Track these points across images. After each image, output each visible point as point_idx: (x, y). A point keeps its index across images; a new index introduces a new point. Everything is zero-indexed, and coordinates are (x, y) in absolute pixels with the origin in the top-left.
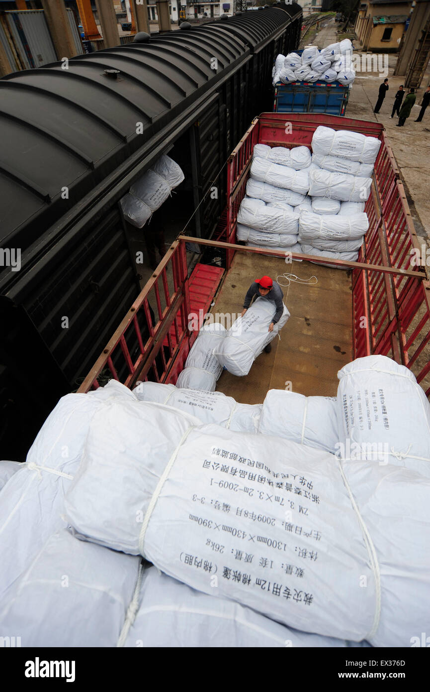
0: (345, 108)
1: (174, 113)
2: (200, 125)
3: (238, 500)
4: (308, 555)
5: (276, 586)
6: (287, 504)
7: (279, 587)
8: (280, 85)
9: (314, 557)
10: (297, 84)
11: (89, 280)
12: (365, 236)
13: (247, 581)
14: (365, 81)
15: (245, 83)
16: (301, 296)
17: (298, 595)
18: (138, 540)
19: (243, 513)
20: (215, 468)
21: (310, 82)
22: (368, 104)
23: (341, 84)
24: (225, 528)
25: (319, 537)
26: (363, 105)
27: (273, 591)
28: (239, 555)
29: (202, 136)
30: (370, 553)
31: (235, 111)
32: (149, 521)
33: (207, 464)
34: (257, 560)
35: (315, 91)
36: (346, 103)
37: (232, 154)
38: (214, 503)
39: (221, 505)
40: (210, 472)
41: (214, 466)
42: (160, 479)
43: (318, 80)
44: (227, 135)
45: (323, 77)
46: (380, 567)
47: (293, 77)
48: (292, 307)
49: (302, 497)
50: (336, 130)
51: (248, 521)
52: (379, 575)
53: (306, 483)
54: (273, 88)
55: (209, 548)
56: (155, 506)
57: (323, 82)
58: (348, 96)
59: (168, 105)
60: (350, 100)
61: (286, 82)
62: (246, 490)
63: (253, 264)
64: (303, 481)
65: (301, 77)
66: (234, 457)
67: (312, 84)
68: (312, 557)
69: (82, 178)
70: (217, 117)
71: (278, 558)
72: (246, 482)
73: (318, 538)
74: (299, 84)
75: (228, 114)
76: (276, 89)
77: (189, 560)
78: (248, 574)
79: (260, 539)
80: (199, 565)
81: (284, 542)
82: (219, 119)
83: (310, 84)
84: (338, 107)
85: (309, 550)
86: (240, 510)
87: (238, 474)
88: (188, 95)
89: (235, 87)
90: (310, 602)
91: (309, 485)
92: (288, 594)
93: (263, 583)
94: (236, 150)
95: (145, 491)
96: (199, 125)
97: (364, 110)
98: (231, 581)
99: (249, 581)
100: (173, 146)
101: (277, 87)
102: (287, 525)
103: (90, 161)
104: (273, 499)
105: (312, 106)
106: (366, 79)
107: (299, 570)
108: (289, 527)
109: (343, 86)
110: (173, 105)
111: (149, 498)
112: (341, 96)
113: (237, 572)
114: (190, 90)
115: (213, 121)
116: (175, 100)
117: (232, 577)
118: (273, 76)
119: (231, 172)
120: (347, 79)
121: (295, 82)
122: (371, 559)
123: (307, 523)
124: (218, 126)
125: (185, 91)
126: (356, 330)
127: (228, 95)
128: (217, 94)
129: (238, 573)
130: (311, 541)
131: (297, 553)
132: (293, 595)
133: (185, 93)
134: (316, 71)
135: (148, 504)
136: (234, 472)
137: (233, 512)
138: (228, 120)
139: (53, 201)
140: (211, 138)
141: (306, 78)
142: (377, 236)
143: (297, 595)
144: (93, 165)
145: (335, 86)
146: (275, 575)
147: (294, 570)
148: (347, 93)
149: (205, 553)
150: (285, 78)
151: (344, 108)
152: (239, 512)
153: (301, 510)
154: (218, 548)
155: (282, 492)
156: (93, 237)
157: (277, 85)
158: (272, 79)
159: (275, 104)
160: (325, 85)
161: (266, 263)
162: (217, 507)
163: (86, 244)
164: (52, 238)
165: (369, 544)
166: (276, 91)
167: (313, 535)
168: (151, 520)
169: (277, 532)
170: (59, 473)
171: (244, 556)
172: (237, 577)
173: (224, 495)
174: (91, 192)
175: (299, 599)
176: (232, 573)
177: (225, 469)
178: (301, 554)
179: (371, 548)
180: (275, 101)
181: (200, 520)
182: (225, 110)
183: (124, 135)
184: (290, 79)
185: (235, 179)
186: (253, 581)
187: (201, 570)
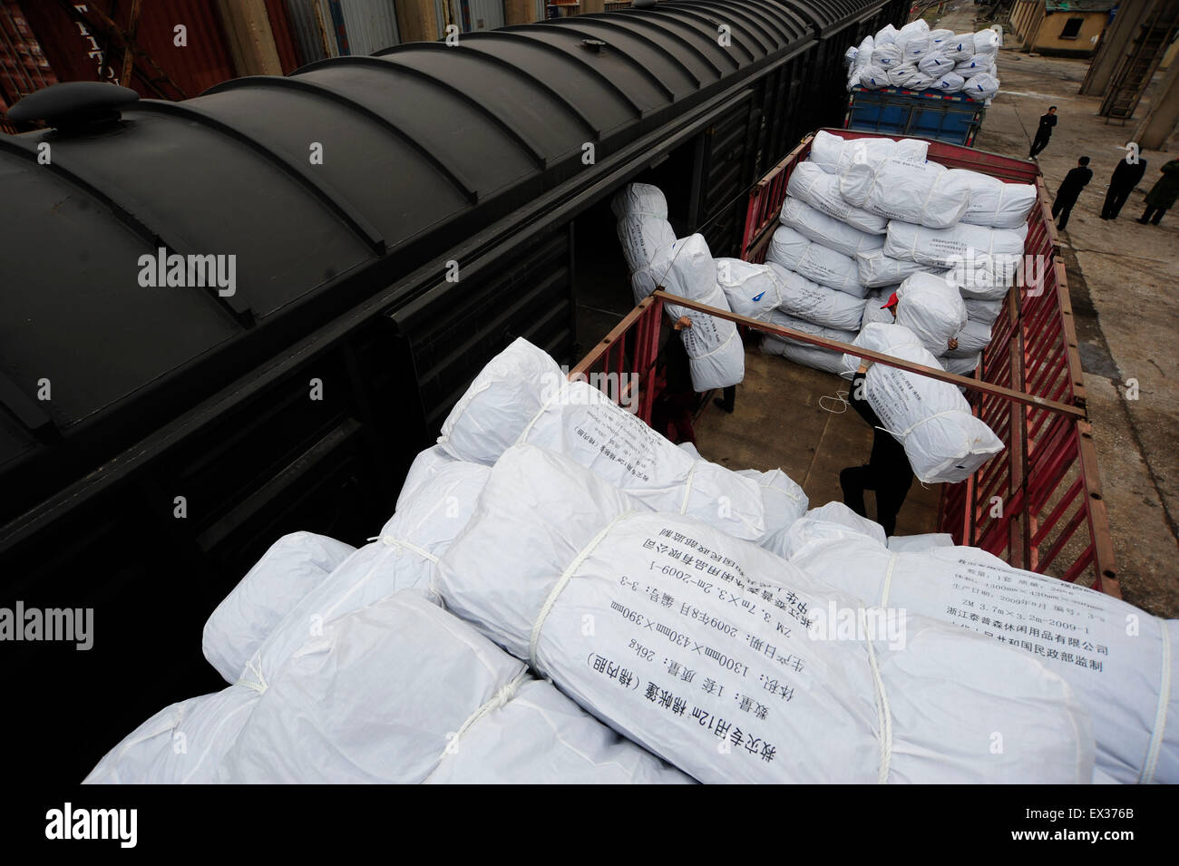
0: (974, 138)
1: (676, 110)
2: (715, 133)
3: (686, 594)
4: (779, 690)
5: (721, 724)
6: (759, 615)
7: (726, 727)
8: (859, 90)
9: (788, 695)
10: (889, 91)
11: (505, 329)
12: (984, 352)
13: (679, 708)
14: (1020, 100)
15: (799, 82)
16: (850, 440)
17: (753, 743)
18: (531, 631)
19: (691, 612)
20: (661, 550)
21: (913, 90)
22: (1022, 136)
23: (970, 97)
24: (661, 628)
25: (800, 666)
26: (1012, 139)
27: (717, 730)
28: (674, 669)
29: (714, 151)
30: (882, 722)
31: (776, 122)
32: (552, 605)
33: (649, 544)
34: (699, 680)
35: (920, 105)
36: (976, 128)
37: (760, 183)
38: (651, 591)
39: (661, 596)
40: (652, 554)
41: (660, 548)
42: (577, 555)
43: (929, 89)
44: (756, 157)
45: (938, 84)
46: (894, 743)
47: (884, 79)
48: (829, 456)
49: (786, 613)
50: (949, 168)
51: (697, 623)
52: (889, 751)
53: (797, 602)
54: (847, 94)
55: (633, 651)
56: (564, 588)
57: (937, 91)
58: (981, 118)
59: (670, 96)
60: (984, 125)
61: (871, 86)
62: (701, 584)
63: (769, 373)
64: (793, 598)
65: (898, 81)
66: (692, 543)
67: (917, 94)
68: (784, 695)
69: (527, 178)
70: (744, 127)
71: (733, 685)
72: (703, 575)
73: (798, 668)
74: (894, 91)
75: (763, 125)
76: (852, 96)
77: (601, 665)
78: (683, 699)
79: (710, 652)
80: (614, 674)
81: (745, 664)
82: (746, 129)
83: (912, 93)
84: (961, 134)
85: (782, 684)
86: (686, 606)
87: (693, 563)
88: (703, 86)
89: (782, 85)
90: (770, 758)
91: (801, 607)
92: (739, 740)
93: (703, 715)
94: (768, 178)
95: (554, 565)
96: (713, 132)
97: (1013, 146)
98: (656, 705)
99: (683, 709)
100: (668, 156)
101: (854, 93)
102: (754, 640)
103: (542, 156)
104: (739, 602)
105: (912, 127)
106: (1024, 97)
107: (761, 708)
108: (757, 644)
109: (973, 100)
110: (677, 98)
111: (559, 576)
112: (969, 117)
113: (667, 693)
114: (706, 80)
115: (739, 131)
116: (681, 91)
117: (658, 699)
118: (849, 76)
119: (755, 211)
120: (982, 90)
121: (886, 88)
122: (882, 731)
123: (784, 646)
124: (743, 140)
125: (699, 80)
126: (945, 516)
127: (768, 95)
128: (750, 91)
129: (669, 694)
130: (787, 671)
131: (763, 683)
132: (746, 742)
133: (699, 83)
134: (927, 74)
135: (556, 583)
136: (688, 560)
137: (676, 608)
138: (762, 135)
139: (480, 202)
140: (730, 156)
141: (908, 83)
142: (1006, 352)
143: (751, 743)
144: (545, 163)
145: (959, 99)
146: (723, 707)
147: (754, 706)
148: (980, 113)
149: (624, 658)
150: (870, 81)
151: (971, 136)
152: (685, 610)
153: (779, 627)
154: (646, 654)
155: (756, 599)
156: (525, 266)
157: (855, 89)
158: (847, 80)
159: (847, 118)
160: (940, 97)
161: (794, 375)
162: (654, 597)
163: (512, 274)
164: (467, 252)
165: (883, 710)
166: (851, 99)
167: (791, 662)
168: (556, 605)
169: (735, 648)
170: (427, 555)
171: (681, 671)
172: (666, 700)
173: (668, 585)
174: (535, 201)
175: (754, 749)
176: (660, 692)
177: (675, 554)
178: (768, 687)
179: (884, 716)
180: (848, 115)
181: (627, 612)
182: (760, 118)
183: (597, 129)
184: (877, 82)
185: (758, 226)
186: (689, 710)
187: (615, 682)
